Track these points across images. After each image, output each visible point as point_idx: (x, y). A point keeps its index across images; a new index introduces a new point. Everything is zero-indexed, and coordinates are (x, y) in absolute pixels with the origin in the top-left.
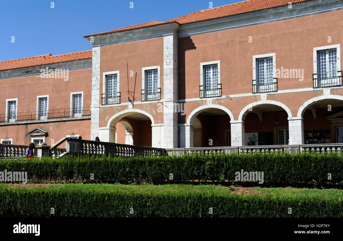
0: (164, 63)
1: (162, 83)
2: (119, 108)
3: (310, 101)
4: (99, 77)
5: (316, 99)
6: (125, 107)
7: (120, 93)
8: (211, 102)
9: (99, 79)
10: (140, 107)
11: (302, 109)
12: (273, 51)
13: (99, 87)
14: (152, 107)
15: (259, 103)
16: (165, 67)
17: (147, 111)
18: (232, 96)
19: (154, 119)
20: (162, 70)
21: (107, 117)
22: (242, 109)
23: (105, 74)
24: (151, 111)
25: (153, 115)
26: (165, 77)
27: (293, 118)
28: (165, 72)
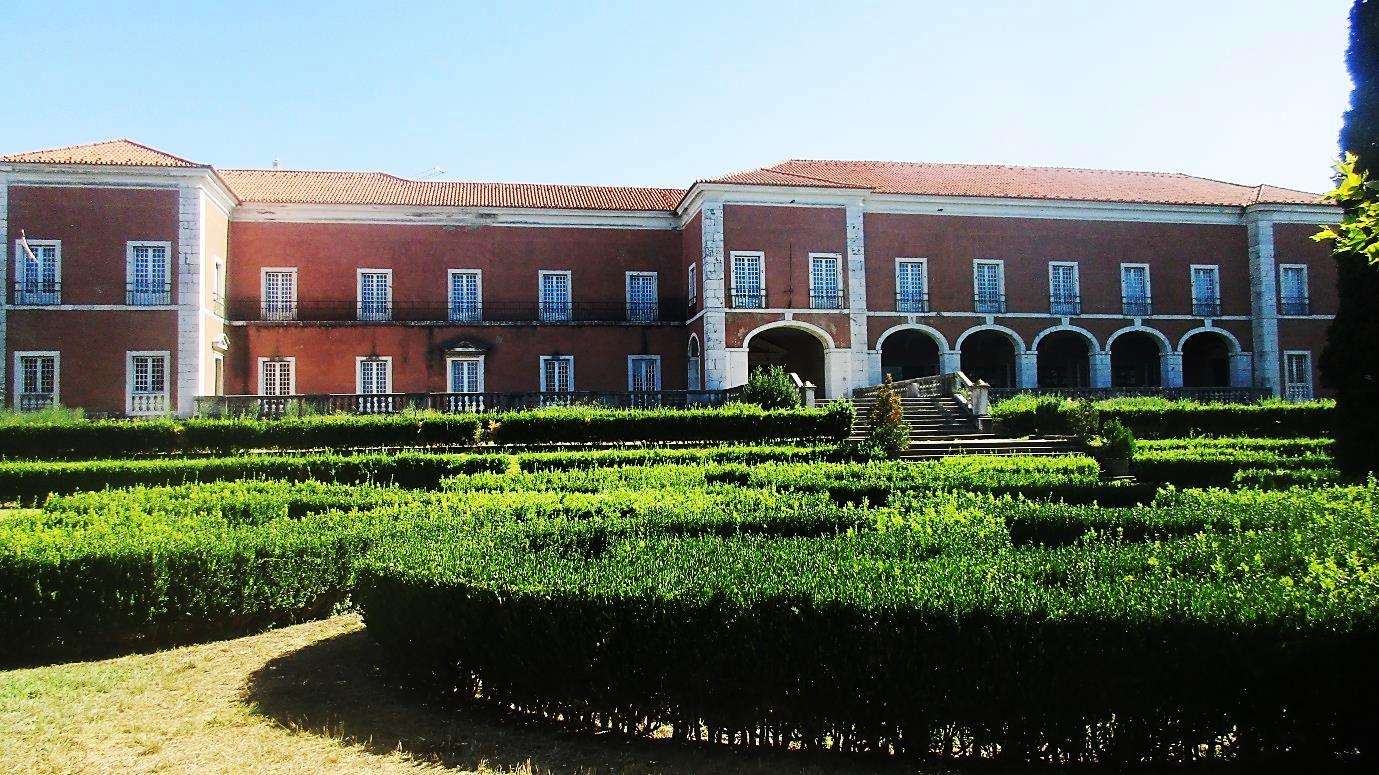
1: (846, 283)
2: (766, 317)
3: (1047, 332)
5: (1053, 329)
6: (779, 316)
7: (767, 290)
8: (914, 319)
9: (723, 262)
10: (808, 318)
11: (1037, 340)
13: (722, 275)
14: (829, 320)
15: (984, 328)
16: (851, 256)
17: (819, 325)
18: (945, 314)
19: (834, 339)
20: (845, 261)
21: (742, 331)
22: (960, 334)
23: (734, 254)
24: (828, 326)
25: (831, 334)
26: (850, 273)
28: (850, 265)
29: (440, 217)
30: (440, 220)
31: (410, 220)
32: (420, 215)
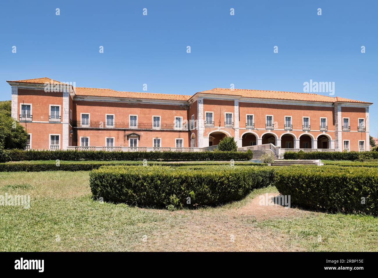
0: (235, 112)
1: (234, 120)
2: (214, 129)
4: (203, 113)
5: (285, 133)
6: (217, 129)
7: (214, 122)
8: (250, 130)
10: (224, 129)
11: (281, 136)
12: (272, 114)
13: (203, 118)
14: (230, 130)
15: (268, 133)
16: (235, 113)
18: (258, 129)
19: (231, 135)
20: (234, 115)
21: (207, 133)
22: (262, 134)
23: (206, 112)
26: (235, 118)
27: (279, 139)
28: (235, 116)
29: (127, 101)
30: (127, 102)
31: (119, 101)
32: (122, 100)
